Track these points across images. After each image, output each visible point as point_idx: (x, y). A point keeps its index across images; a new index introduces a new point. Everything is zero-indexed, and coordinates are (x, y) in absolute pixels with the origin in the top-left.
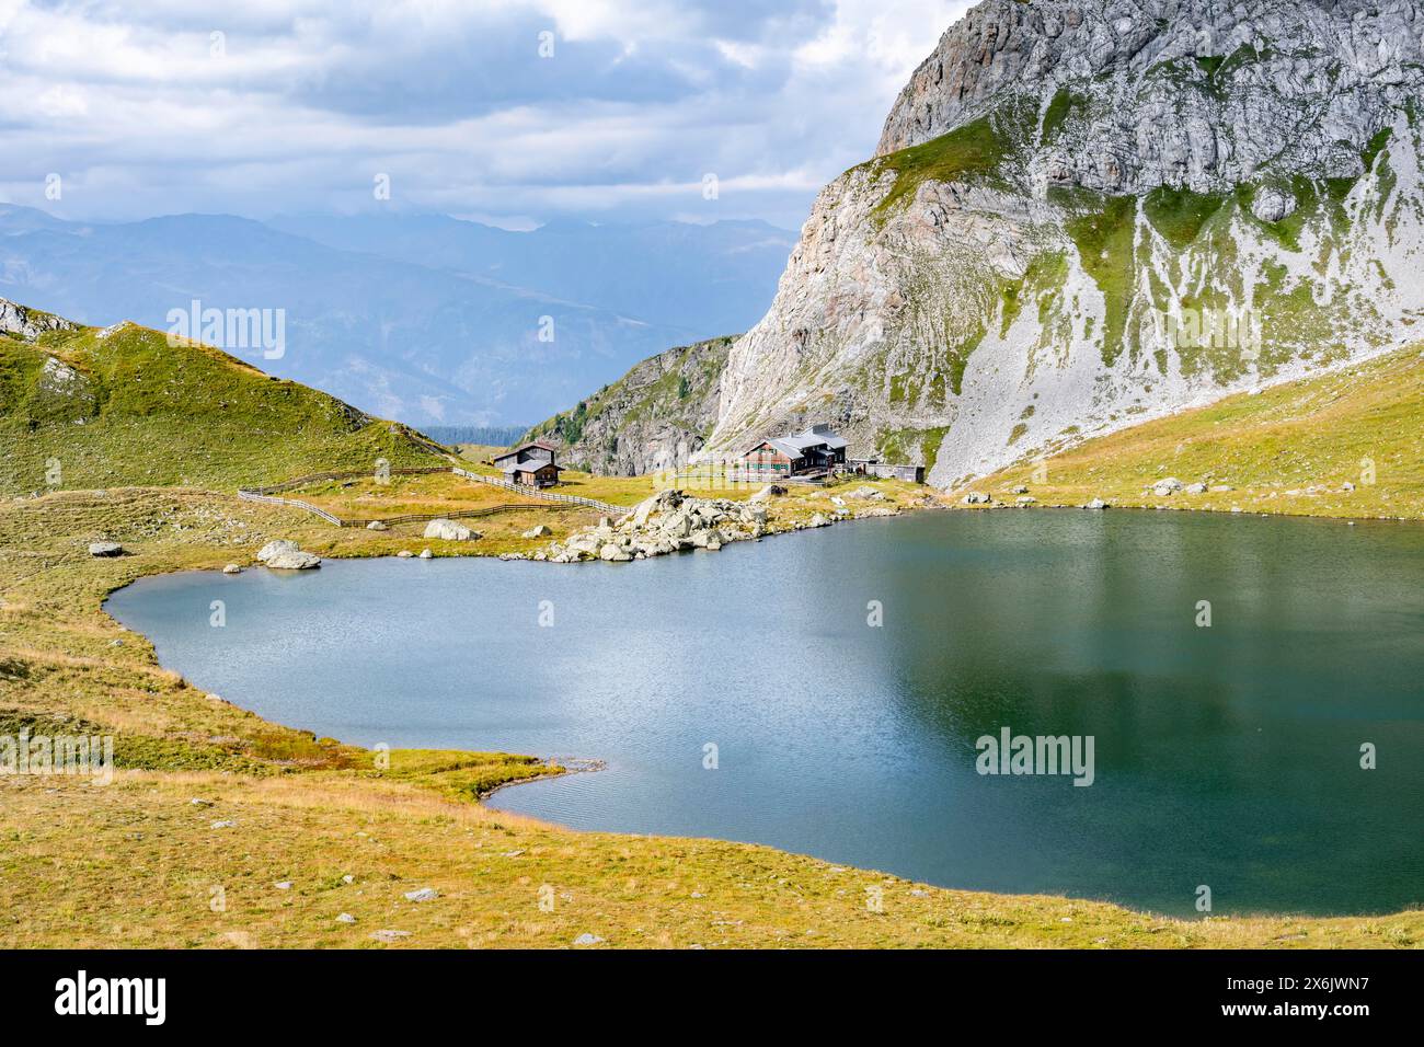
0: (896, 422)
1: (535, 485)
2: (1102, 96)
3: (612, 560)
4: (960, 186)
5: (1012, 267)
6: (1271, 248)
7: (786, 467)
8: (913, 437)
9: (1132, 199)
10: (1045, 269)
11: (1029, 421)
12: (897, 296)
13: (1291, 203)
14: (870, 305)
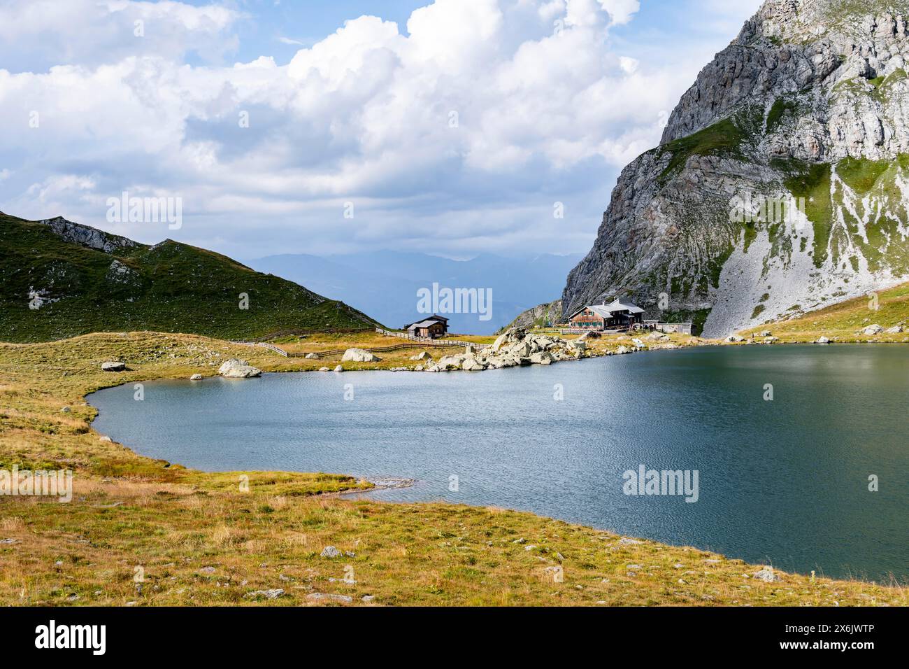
0: (675, 306)
1: (429, 336)
2: (805, 102)
3: (470, 370)
4: (714, 158)
7: (600, 324)
8: (687, 316)
9: (828, 166)
11: (765, 303)
12: (674, 228)
14: (656, 235)
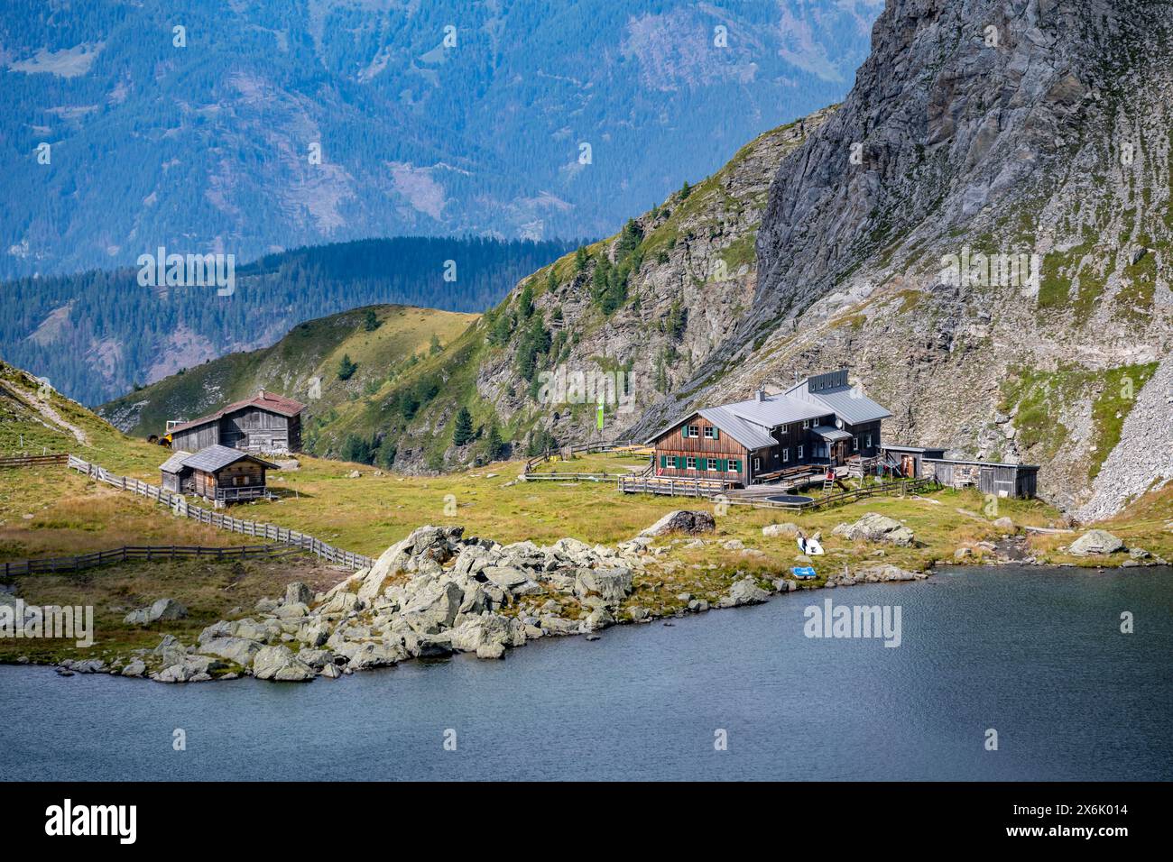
1: (218, 497)
3: (271, 679)
7: (736, 465)
8: (1078, 385)
12: (1072, 81)
14: (1016, 99)
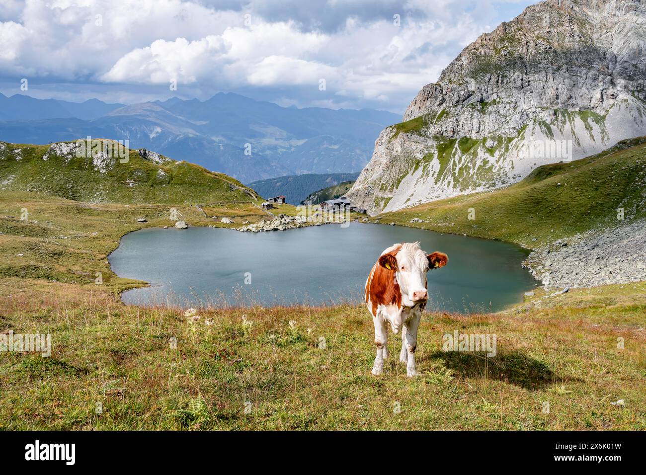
0: (380, 195)
2: (453, 112)
4: (409, 134)
5: (419, 156)
6: (487, 155)
9: (456, 140)
10: (428, 158)
11: (411, 198)
13: (496, 144)
